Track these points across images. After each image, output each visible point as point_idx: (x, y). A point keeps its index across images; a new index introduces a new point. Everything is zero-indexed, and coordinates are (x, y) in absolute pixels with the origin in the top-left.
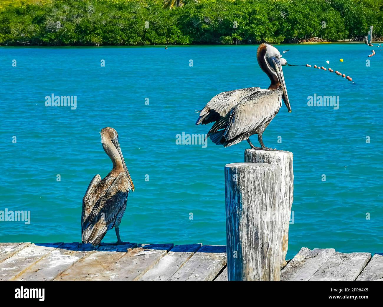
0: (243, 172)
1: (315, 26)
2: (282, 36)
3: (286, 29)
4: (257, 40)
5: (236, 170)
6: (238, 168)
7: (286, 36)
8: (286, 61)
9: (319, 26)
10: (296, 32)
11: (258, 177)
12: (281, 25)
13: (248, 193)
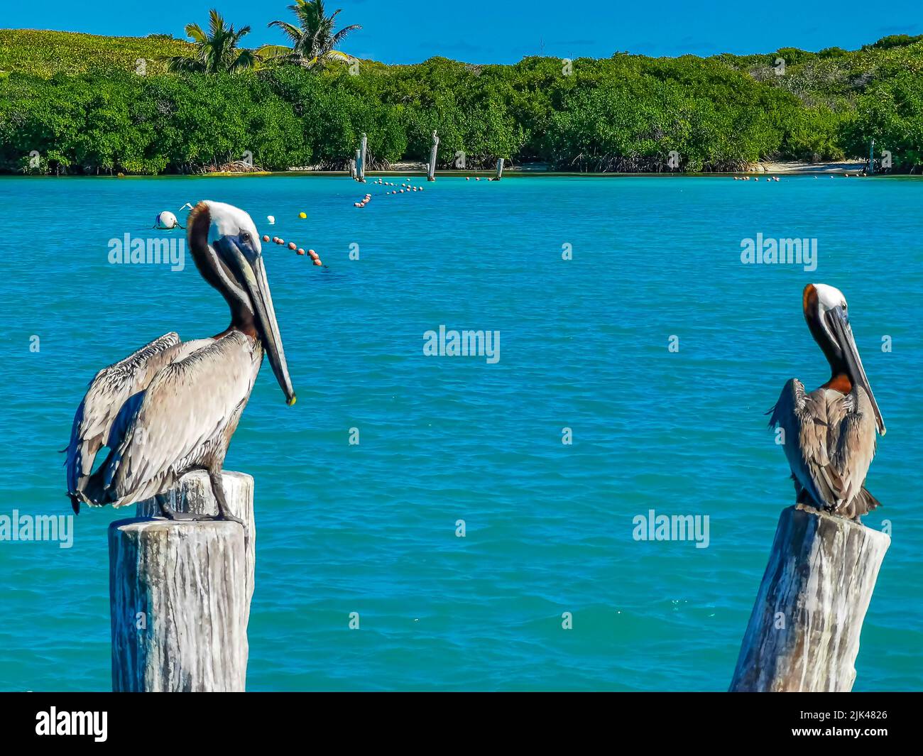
0: (156, 542)
1: (236, 137)
2: (163, 157)
3: (171, 142)
4: (105, 166)
5: (139, 537)
6: (144, 533)
7: (171, 158)
8: (174, 218)
9: (246, 135)
10: (194, 150)
11: (192, 555)
12: (159, 131)
13: (167, 593)
